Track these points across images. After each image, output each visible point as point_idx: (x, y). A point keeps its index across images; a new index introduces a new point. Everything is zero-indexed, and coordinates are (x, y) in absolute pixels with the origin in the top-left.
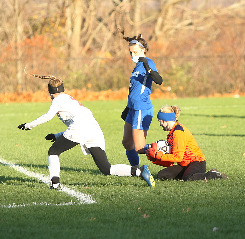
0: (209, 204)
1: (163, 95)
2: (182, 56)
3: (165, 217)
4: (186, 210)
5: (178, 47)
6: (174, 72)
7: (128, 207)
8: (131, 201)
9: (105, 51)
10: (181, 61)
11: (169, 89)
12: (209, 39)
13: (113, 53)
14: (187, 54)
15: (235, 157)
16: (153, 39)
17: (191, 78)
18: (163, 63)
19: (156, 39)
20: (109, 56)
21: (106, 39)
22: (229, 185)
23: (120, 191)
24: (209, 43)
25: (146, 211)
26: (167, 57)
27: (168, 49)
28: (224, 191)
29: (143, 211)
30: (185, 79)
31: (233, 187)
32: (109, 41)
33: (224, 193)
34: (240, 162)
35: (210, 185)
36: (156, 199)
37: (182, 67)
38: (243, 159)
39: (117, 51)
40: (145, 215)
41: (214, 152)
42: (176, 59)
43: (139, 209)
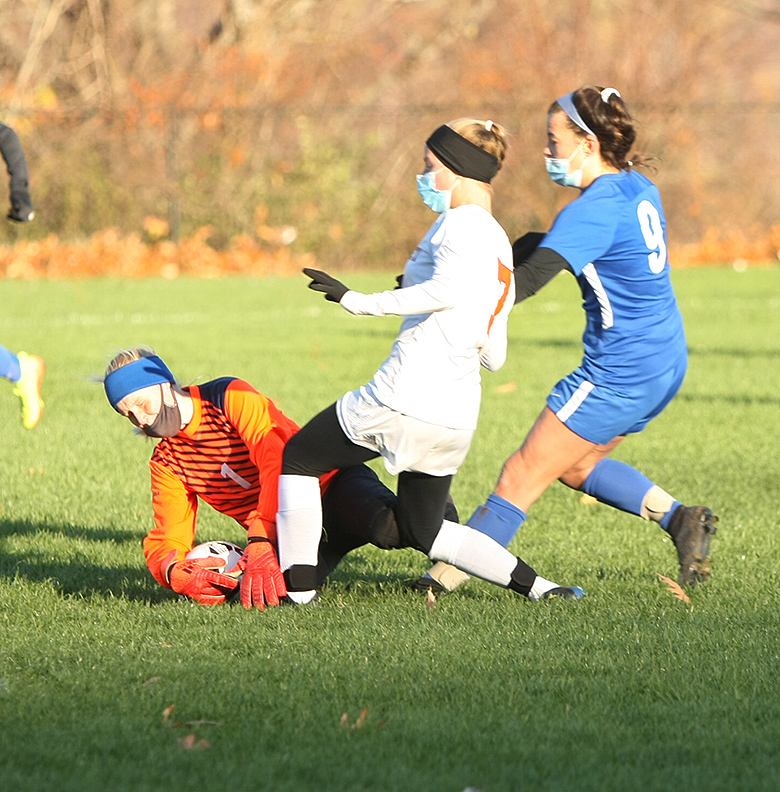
0: (446, 694)
1: (263, 262)
2: (342, 105)
3: (271, 748)
4: (352, 720)
5: (322, 69)
6: (310, 168)
7: (124, 705)
8: (134, 680)
9: (33, 81)
10: (338, 125)
11: (288, 235)
12: (447, 39)
13: (65, 89)
14: (363, 97)
15: (548, 508)
16: (227, 36)
17: (374, 196)
18: (266, 131)
19: (239, 36)
20: (48, 101)
21: (39, 35)
22: (525, 622)
23: (92, 640)
24: (447, 54)
25: (196, 724)
26: (280, 110)
27: (283, 76)
28: (504, 643)
29: (182, 722)
30: (351, 197)
31: (543, 627)
32: (48, 43)
33: (505, 652)
34: (567, 528)
35: (449, 619)
36: (234, 673)
37: (342, 148)
38: (579, 518)
39: (82, 82)
40: (189, 741)
41: (465, 488)
42: (317, 116)
43: (166, 712)
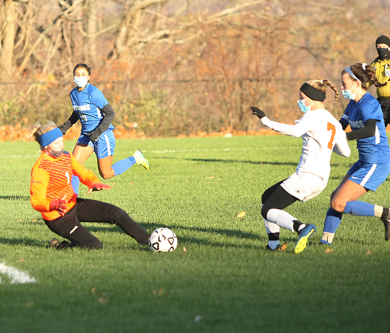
0: (190, 284)
1: (127, 134)
2: (154, 80)
3: (130, 302)
4: (157, 292)
5: (147, 67)
6: (143, 102)
7: (79, 287)
8: (82, 279)
9: (47, 71)
10: (152, 86)
11: (135, 125)
12: (190, 57)
13: (58, 75)
14: (161, 77)
15: (225, 219)
16: (114, 56)
17: (166, 111)
18: (128, 89)
19: (118, 55)
20: (53, 79)
21: (49, 56)
22: (217, 259)
23: (68, 265)
24: (190, 62)
25: (104, 294)
26: (132, 82)
27: (133, 70)
28: (211, 266)
29: (99, 293)
30: (157, 112)
31: (224, 260)
32: (52, 59)
33: (211, 269)
34: (232, 226)
35: (191, 258)
36: (116, 276)
37: (154, 94)
38: (236, 222)
39: (64, 73)
40: (101, 300)
41: (197, 212)
42: (145, 84)
43: (93, 290)
